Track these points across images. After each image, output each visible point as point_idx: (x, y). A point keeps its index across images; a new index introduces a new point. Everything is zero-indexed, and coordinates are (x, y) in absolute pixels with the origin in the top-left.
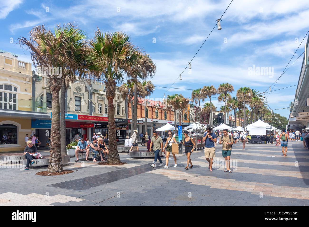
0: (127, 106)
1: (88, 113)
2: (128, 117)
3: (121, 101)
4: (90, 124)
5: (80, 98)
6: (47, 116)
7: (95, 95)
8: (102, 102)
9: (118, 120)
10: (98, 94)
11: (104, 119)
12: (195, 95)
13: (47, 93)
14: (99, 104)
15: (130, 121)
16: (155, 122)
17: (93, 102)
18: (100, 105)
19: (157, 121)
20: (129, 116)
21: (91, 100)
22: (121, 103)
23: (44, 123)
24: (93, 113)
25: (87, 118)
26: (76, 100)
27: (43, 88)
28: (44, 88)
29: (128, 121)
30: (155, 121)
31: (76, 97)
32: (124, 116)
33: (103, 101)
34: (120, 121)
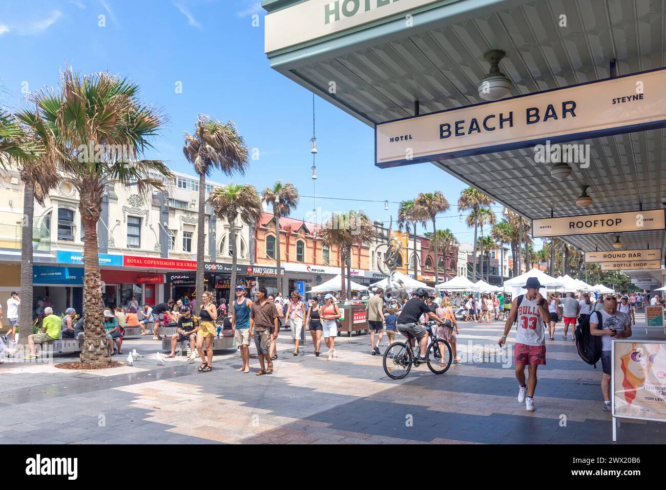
0: (253, 236)
1: (159, 251)
2: (256, 262)
3: (238, 226)
4: (156, 277)
5: (140, 219)
6: (49, 259)
7: (174, 213)
8: (192, 227)
9: (224, 268)
10: (182, 212)
11: (188, 264)
12: (404, 212)
13: (59, 209)
14: (184, 232)
15: (252, 269)
16: (316, 272)
17: (170, 227)
18: (188, 235)
19: (322, 271)
20: (258, 260)
21: (165, 224)
22: (238, 230)
23: (48, 274)
24: (169, 251)
25: (146, 262)
26: (129, 225)
27: (51, 198)
28: (53, 198)
29: (248, 270)
30: (315, 270)
31: (129, 216)
32: (245, 258)
33: (195, 226)
34: (228, 269)
